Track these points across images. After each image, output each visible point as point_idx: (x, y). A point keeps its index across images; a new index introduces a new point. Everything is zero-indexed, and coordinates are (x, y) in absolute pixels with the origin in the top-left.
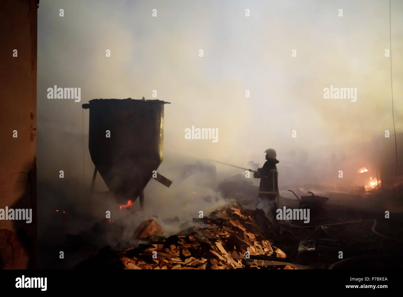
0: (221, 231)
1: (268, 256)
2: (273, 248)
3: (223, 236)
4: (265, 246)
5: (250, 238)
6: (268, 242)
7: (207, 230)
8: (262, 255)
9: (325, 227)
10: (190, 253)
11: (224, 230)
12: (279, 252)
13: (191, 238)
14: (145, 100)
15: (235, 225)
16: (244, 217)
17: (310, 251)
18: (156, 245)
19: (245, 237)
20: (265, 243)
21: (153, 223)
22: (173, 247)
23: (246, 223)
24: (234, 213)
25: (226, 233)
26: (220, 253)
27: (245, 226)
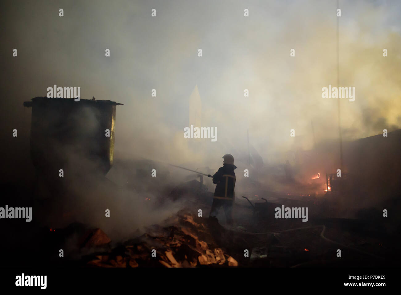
0: (171, 240)
1: (220, 265)
2: (225, 257)
3: (174, 245)
4: (217, 254)
5: (202, 247)
6: (220, 250)
7: (157, 239)
8: (214, 264)
9: (278, 234)
10: (137, 264)
11: (175, 239)
12: (232, 260)
13: (139, 248)
14: (95, 100)
15: (187, 233)
16: (197, 224)
17: (262, 259)
18: (100, 257)
19: (197, 246)
20: (217, 251)
21: (99, 232)
22: (119, 258)
23: (199, 230)
24: (187, 220)
25: (177, 242)
26: (170, 263)
27: (197, 234)
